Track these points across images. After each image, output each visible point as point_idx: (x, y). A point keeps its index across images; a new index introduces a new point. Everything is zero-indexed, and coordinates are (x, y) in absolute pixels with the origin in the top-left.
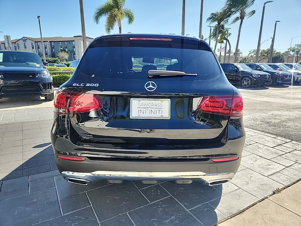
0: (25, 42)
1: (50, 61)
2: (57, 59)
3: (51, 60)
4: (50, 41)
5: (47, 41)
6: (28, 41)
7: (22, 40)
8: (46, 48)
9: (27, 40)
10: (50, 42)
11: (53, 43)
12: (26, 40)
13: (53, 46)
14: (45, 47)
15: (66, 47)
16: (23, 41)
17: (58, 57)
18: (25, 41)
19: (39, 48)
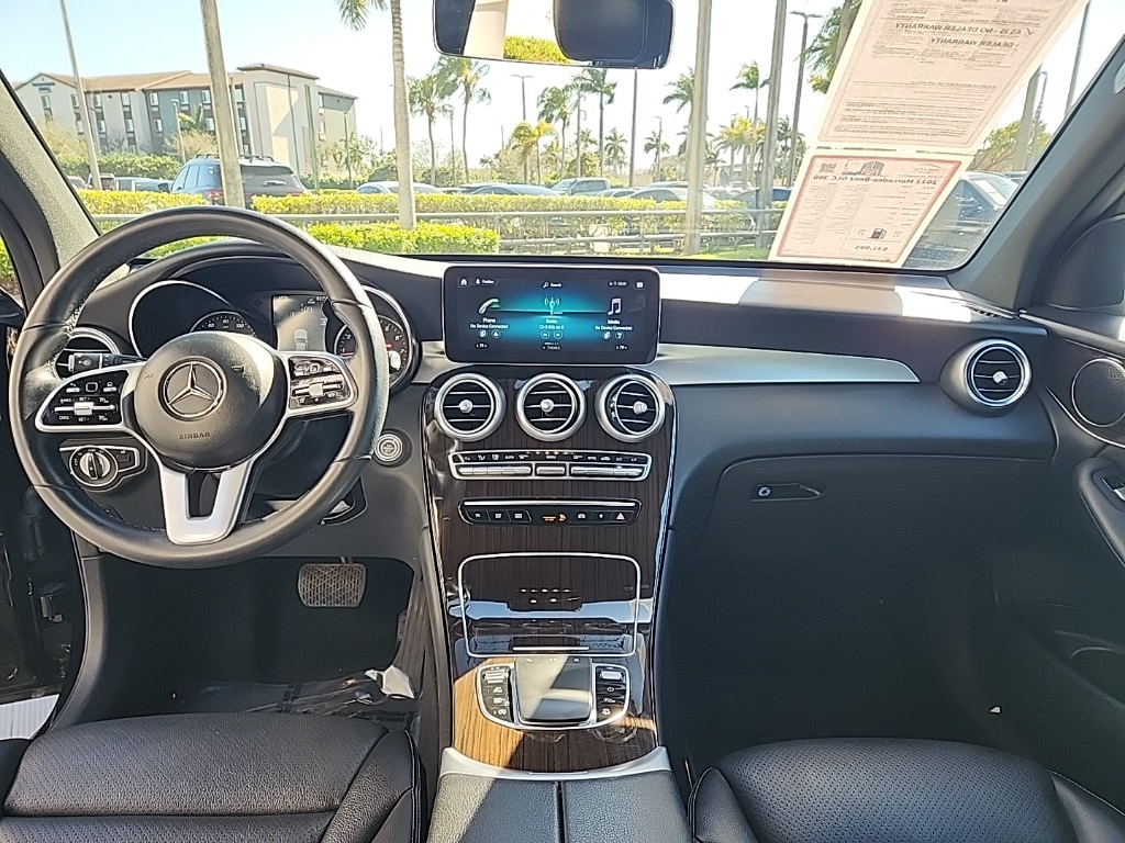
0: (44, 93)
1: (142, 171)
2: (168, 159)
3: (146, 163)
4: (144, 87)
5: (133, 90)
6: (57, 89)
7: (34, 85)
8: (128, 115)
9: (54, 84)
10: (143, 90)
11: (155, 95)
12: (51, 87)
13: (156, 109)
14: (125, 113)
15: (209, 114)
16: (37, 88)
17: (176, 151)
18: (44, 88)
19: (100, 117)
